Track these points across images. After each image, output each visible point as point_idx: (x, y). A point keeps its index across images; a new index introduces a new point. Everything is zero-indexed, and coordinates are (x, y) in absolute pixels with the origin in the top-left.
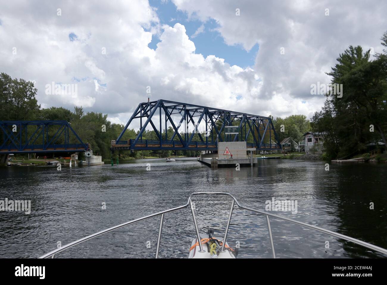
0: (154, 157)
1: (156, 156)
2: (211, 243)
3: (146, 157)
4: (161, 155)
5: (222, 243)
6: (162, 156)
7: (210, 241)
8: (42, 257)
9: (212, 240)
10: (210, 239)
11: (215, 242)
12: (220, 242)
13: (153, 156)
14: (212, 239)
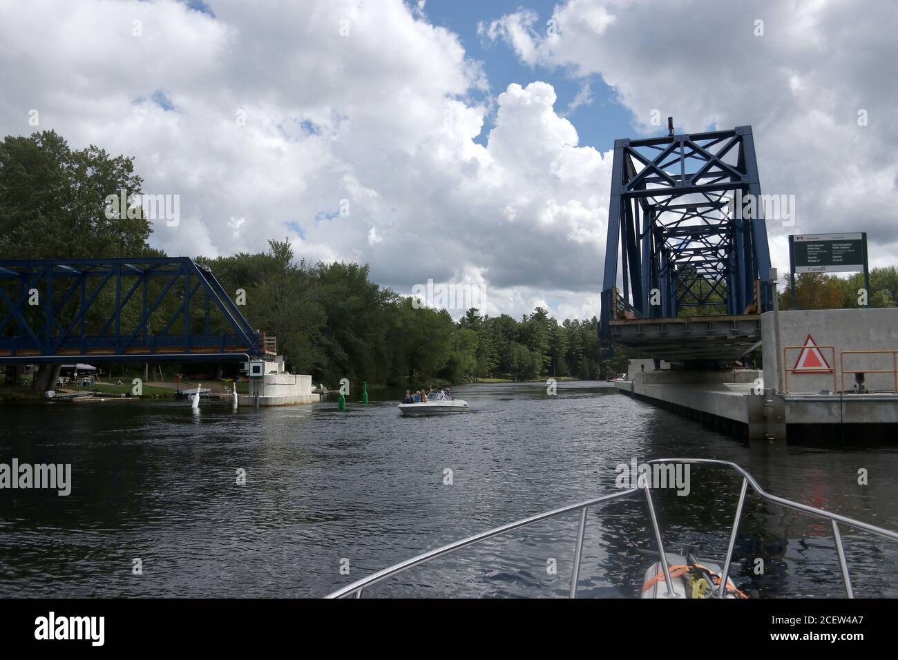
0: (500, 380)
1: (506, 377)
2: (693, 578)
3: (480, 380)
4: (517, 374)
5: (718, 577)
6: (518, 377)
7: (690, 572)
8: (332, 596)
9: (693, 570)
10: (690, 568)
11: (702, 577)
12: (714, 575)
13: (497, 378)
14: (694, 566)
